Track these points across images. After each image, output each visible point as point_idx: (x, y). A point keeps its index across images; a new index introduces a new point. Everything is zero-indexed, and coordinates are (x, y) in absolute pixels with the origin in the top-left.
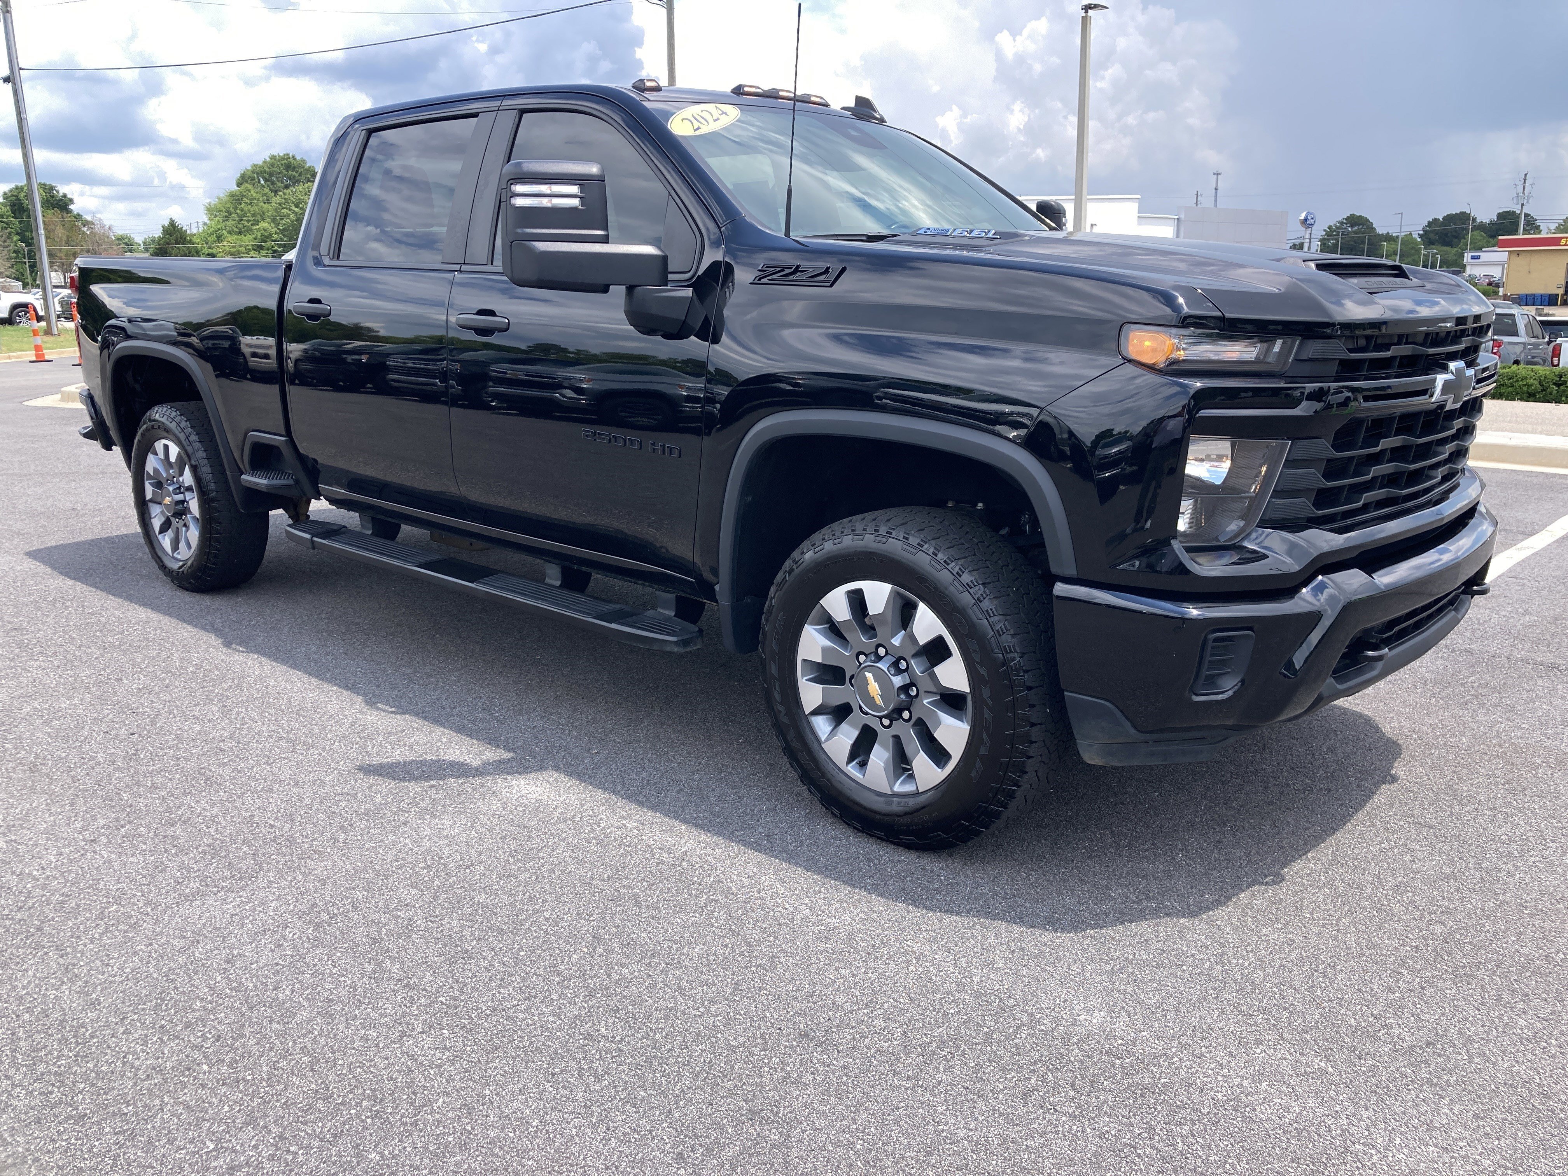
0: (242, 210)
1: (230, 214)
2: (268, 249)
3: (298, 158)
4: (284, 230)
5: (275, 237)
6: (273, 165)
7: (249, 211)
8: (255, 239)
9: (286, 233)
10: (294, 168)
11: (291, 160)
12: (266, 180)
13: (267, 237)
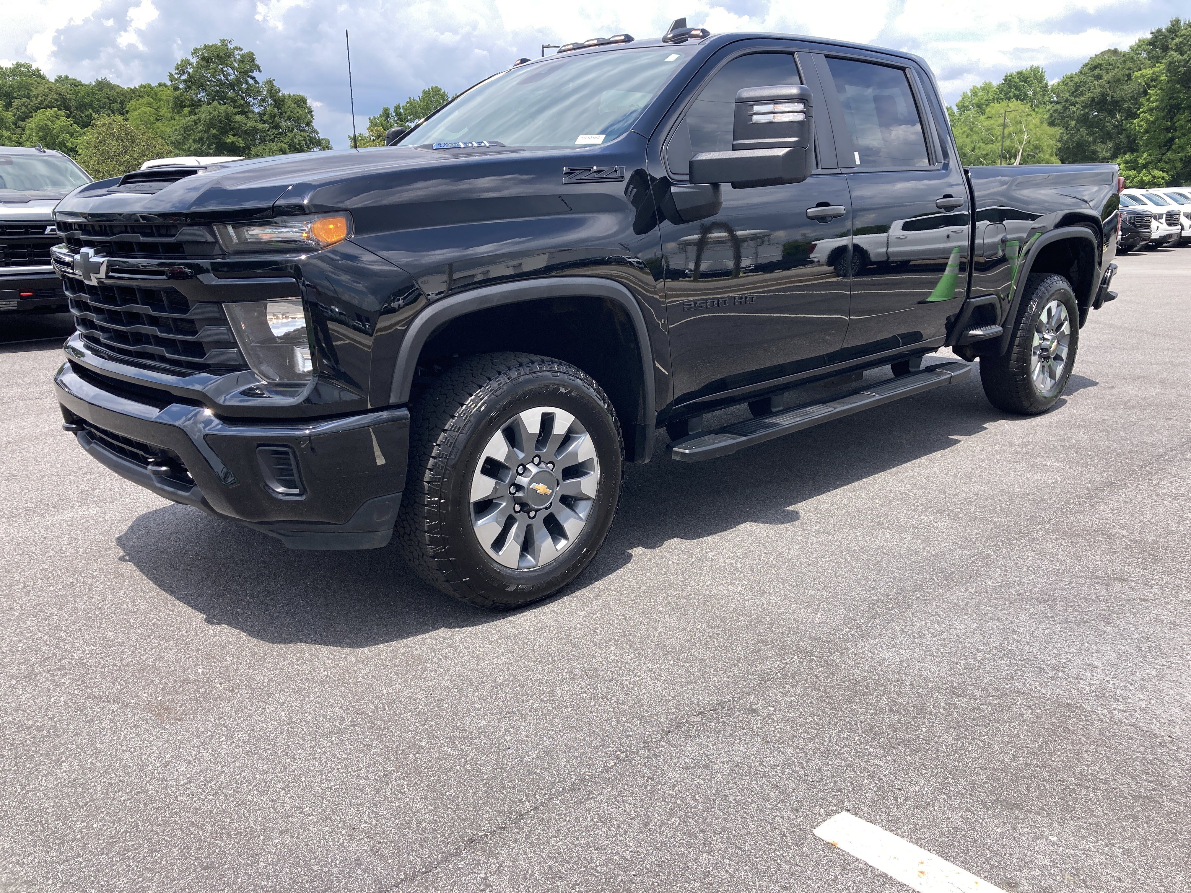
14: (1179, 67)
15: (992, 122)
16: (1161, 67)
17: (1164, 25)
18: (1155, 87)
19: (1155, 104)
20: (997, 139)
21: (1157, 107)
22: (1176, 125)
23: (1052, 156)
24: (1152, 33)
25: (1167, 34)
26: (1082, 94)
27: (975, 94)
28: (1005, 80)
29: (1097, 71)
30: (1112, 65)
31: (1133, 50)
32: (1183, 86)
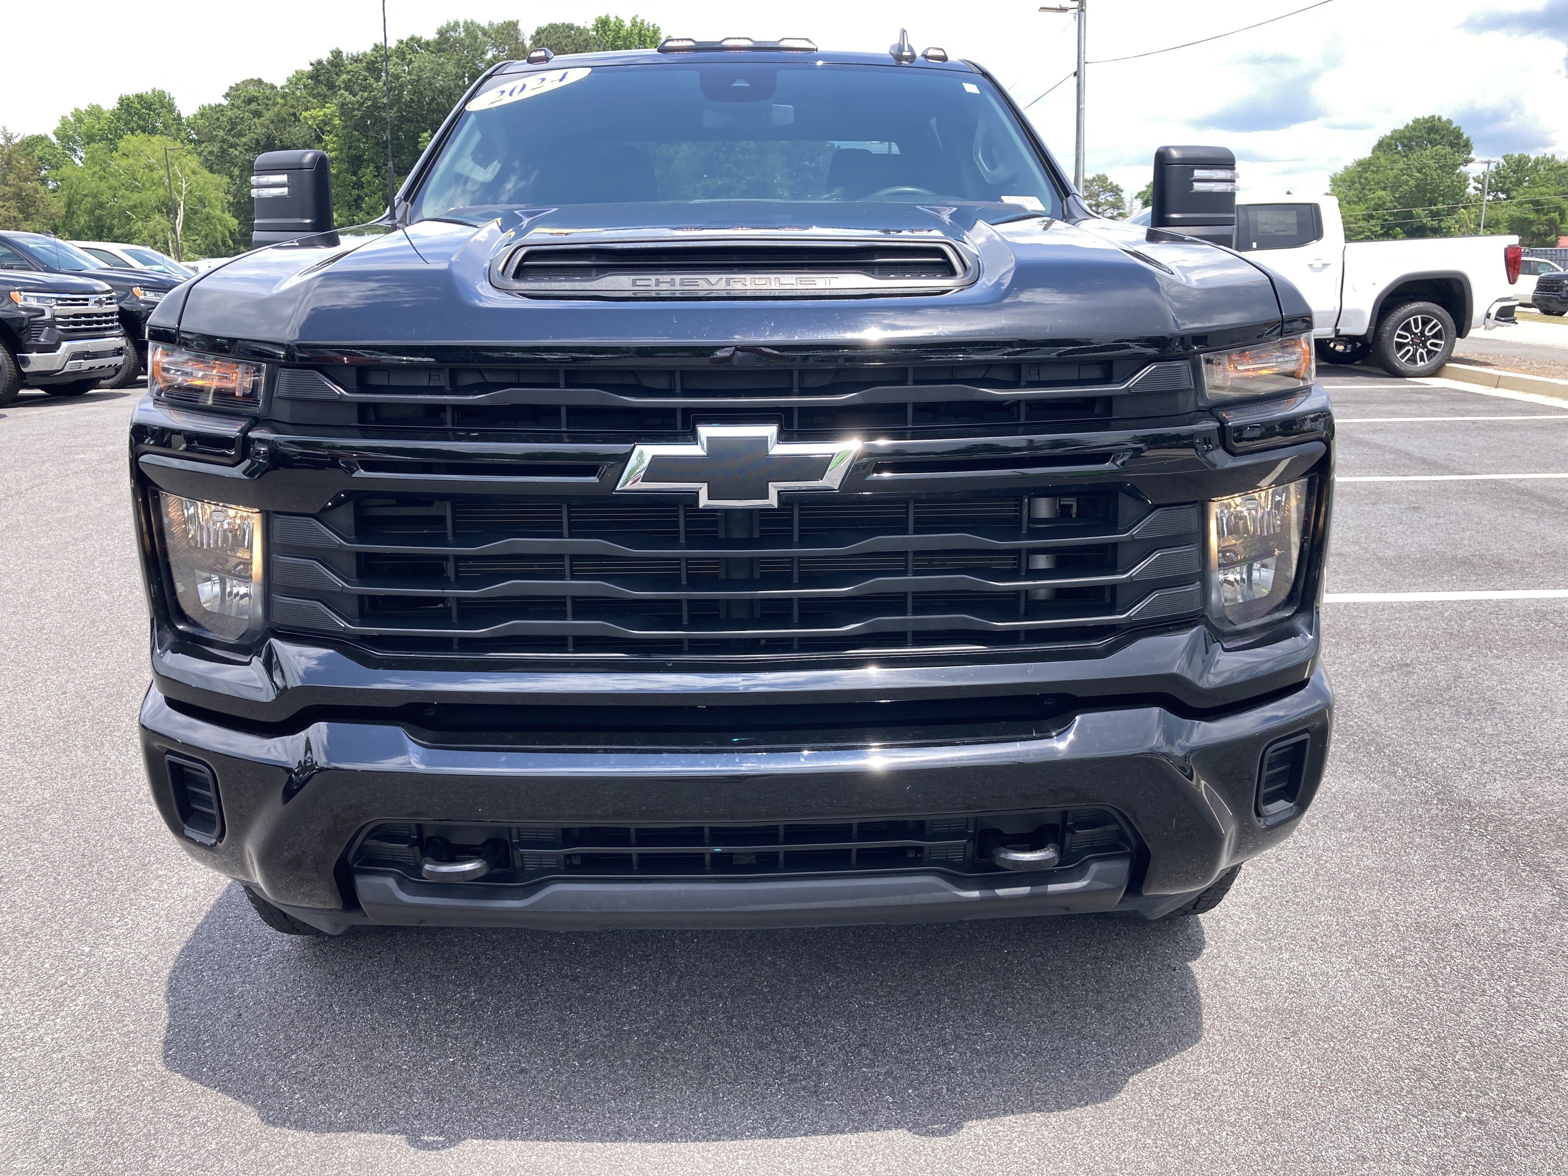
0: (1366, 179)
1: (1354, 184)
2: (1378, 219)
3: (1444, 118)
4: (1400, 197)
5: (1389, 205)
6: (1414, 129)
7: (1374, 179)
8: (1367, 208)
9: (1401, 201)
10: (1438, 130)
11: (1436, 122)
12: (1404, 146)
13: (1379, 206)
14: (353, 110)
15: (131, 161)
16: (331, 108)
17: (325, 56)
18: (330, 132)
19: (333, 153)
20: (143, 185)
21: (337, 158)
22: (363, 180)
23: (224, 212)
24: (311, 64)
25: (329, 67)
26: (241, 134)
27: (79, 120)
28: (121, 105)
29: (254, 106)
30: (270, 99)
31: (291, 83)
32: (361, 133)
